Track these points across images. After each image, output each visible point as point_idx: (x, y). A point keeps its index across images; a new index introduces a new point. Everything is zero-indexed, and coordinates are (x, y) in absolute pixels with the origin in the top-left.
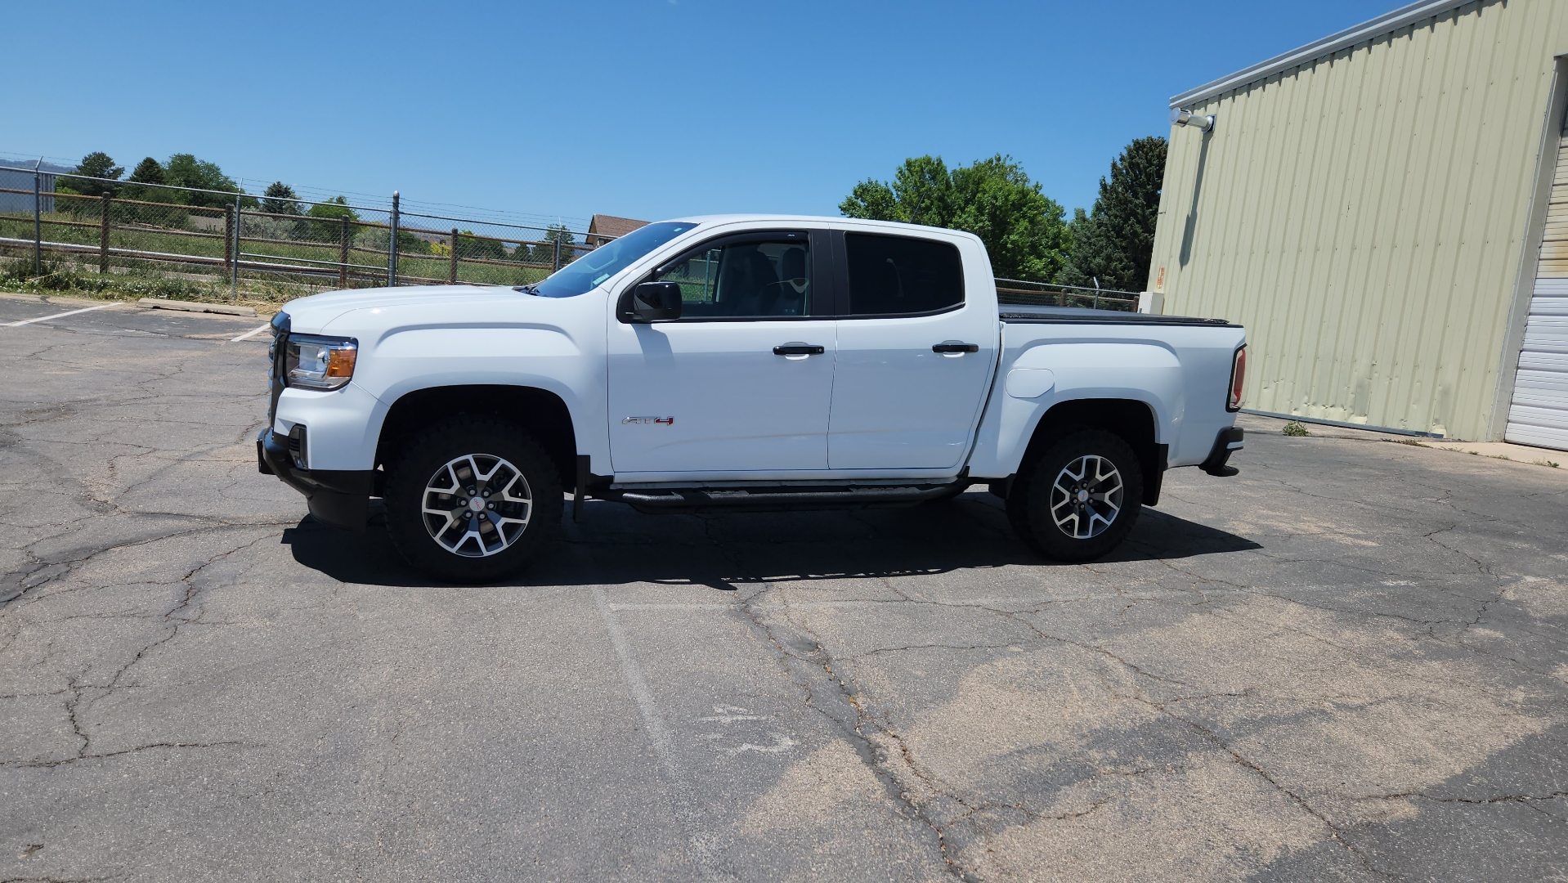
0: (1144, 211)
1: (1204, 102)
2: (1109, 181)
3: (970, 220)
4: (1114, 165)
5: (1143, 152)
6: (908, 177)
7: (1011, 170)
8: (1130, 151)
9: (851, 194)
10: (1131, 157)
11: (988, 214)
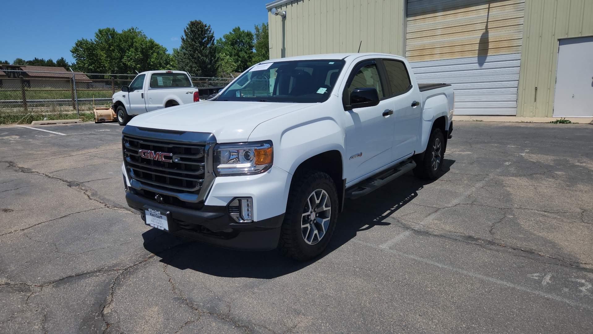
0: (200, 48)
1: (281, 6)
2: (185, 37)
3: (133, 54)
4: (185, 31)
5: (195, 26)
6: (101, 37)
7: (139, 33)
8: (189, 25)
9: (75, 46)
10: (191, 28)
11: (140, 51)
